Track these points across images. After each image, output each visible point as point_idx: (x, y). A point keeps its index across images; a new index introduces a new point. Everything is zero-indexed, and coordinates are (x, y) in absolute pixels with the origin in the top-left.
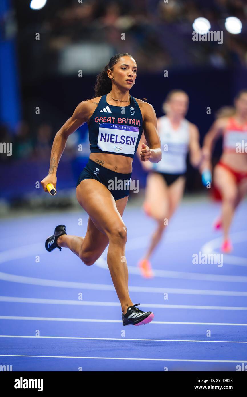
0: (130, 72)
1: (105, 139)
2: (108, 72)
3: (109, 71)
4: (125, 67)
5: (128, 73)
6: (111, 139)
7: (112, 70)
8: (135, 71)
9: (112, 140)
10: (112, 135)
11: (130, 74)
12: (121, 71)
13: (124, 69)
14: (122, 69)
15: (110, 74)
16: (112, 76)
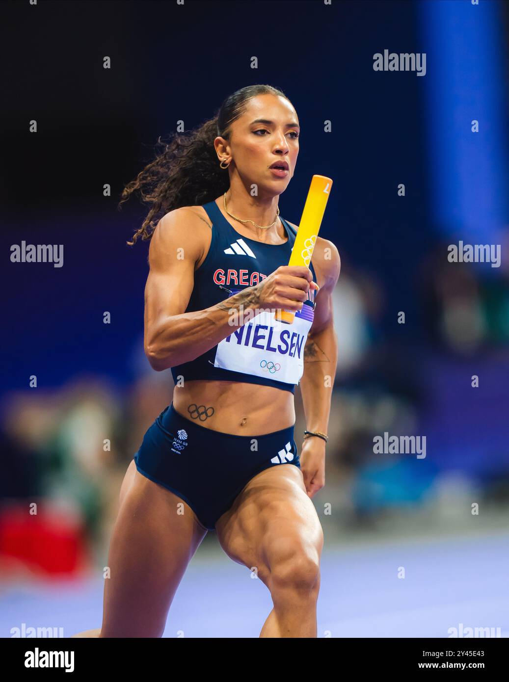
0: (280, 139)
1: (239, 336)
2: (217, 146)
3: (219, 142)
4: (261, 127)
5: (273, 145)
6: (257, 338)
7: (227, 137)
8: (293, 135)
9: (260, 342)
10: (258, 327)
11: (277, 147)
12: (252, 140)
13: (259, 133)
14: (255, 133)
15: (224, 150)
16: (228, 154)
